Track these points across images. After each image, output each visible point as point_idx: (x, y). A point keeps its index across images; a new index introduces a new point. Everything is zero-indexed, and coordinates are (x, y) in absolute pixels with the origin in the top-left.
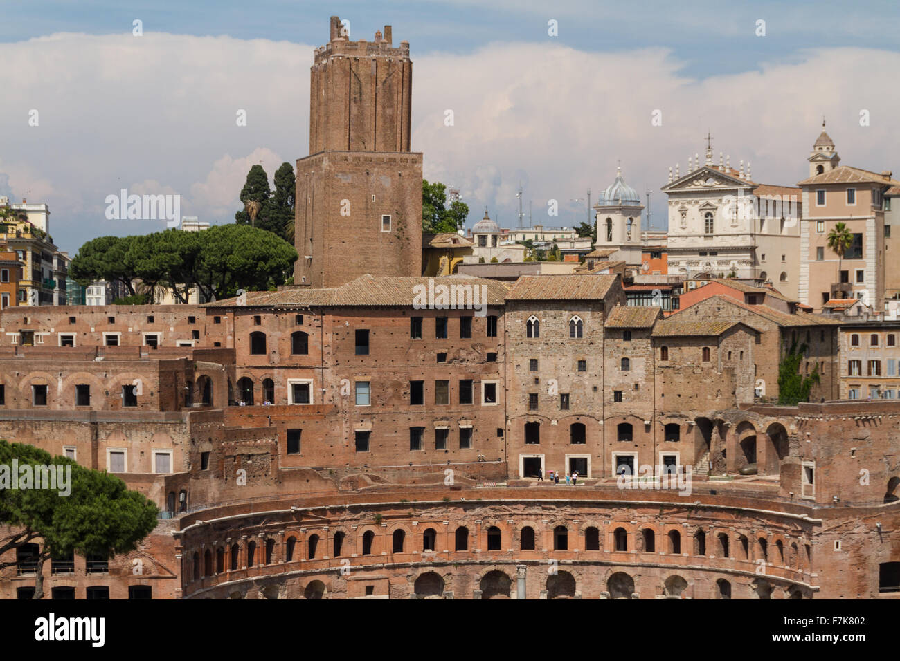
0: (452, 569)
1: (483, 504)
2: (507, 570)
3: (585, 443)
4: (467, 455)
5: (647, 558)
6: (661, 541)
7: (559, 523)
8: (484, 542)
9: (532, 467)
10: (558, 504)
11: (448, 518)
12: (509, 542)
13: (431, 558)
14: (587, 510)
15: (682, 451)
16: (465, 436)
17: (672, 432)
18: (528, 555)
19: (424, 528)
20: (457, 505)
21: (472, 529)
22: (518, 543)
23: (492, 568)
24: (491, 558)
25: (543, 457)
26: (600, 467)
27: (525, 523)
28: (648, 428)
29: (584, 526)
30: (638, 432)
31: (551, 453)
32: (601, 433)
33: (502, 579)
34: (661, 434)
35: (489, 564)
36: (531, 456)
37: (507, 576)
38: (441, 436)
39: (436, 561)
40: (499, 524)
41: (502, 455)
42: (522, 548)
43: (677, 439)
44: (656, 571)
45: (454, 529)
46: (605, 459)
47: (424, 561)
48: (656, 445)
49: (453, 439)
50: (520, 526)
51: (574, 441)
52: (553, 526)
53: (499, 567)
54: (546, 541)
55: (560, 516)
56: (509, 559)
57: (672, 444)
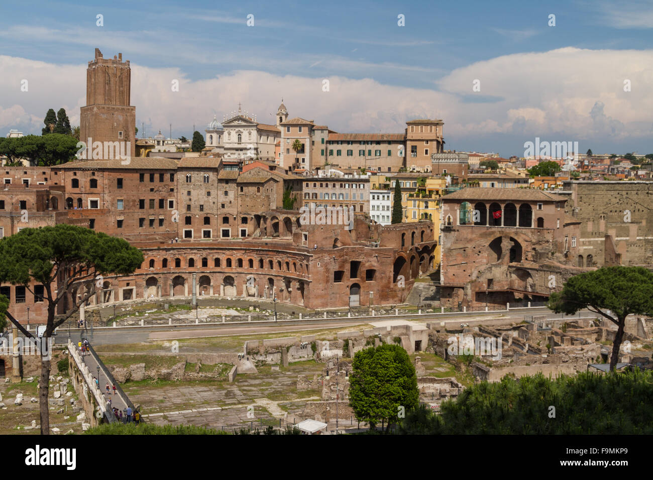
0: (161, 276)
1: (173, 249)
2: (183, 275)
3: (209, 224)
4: (162, 229)
5: (240, 270)
6: (246, 264)
7: (204, 257)
8: (174, 264)
9: (188, 234)
10: (204, 249)
11: (159, 255)
12: (184, 264)
13: (152, 271)
14: (215, 251)
15: (248, 227)
16: (161, 222)
17: (245, 220)
18: (191, 269)
19: (150, 259)
20: (163, 249)
21: (169, 259)
22: (188, 265)
23: (177, 275)
24: (177, 271)
25: (192, 230)
26: (216, 234)
27: (191, 257)
28: (235, 218)
29: (214, 258)
30: (231, 220)
31: (196, 228)
32: (216, 221)
33: (180, 279)
34: (240, 221)
35: (176, 273)
36: (188, 229)
37: (183, 278)
38: (152, 221)
39: (155, 272)
40: (180, 257)
41: (176, 229)
42: (189, 266)
43: (246, 223)
44: (243, 275)
45: (162, 259)
46: (218, 231)
47: (150, 272)
48: (238, 225)
49: (156, 223)
50: (188, 258)
51: (205, 224)
52: (202, 257)
53: (180, 274)
54: (199, 264)
55: (204, 254)
56: (184, 271)
57: (245, 225)
